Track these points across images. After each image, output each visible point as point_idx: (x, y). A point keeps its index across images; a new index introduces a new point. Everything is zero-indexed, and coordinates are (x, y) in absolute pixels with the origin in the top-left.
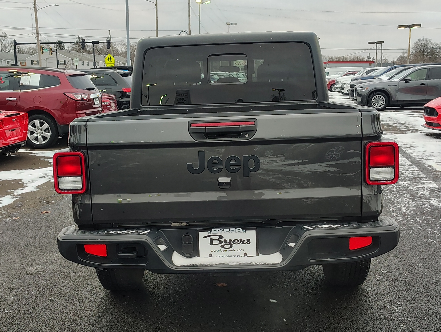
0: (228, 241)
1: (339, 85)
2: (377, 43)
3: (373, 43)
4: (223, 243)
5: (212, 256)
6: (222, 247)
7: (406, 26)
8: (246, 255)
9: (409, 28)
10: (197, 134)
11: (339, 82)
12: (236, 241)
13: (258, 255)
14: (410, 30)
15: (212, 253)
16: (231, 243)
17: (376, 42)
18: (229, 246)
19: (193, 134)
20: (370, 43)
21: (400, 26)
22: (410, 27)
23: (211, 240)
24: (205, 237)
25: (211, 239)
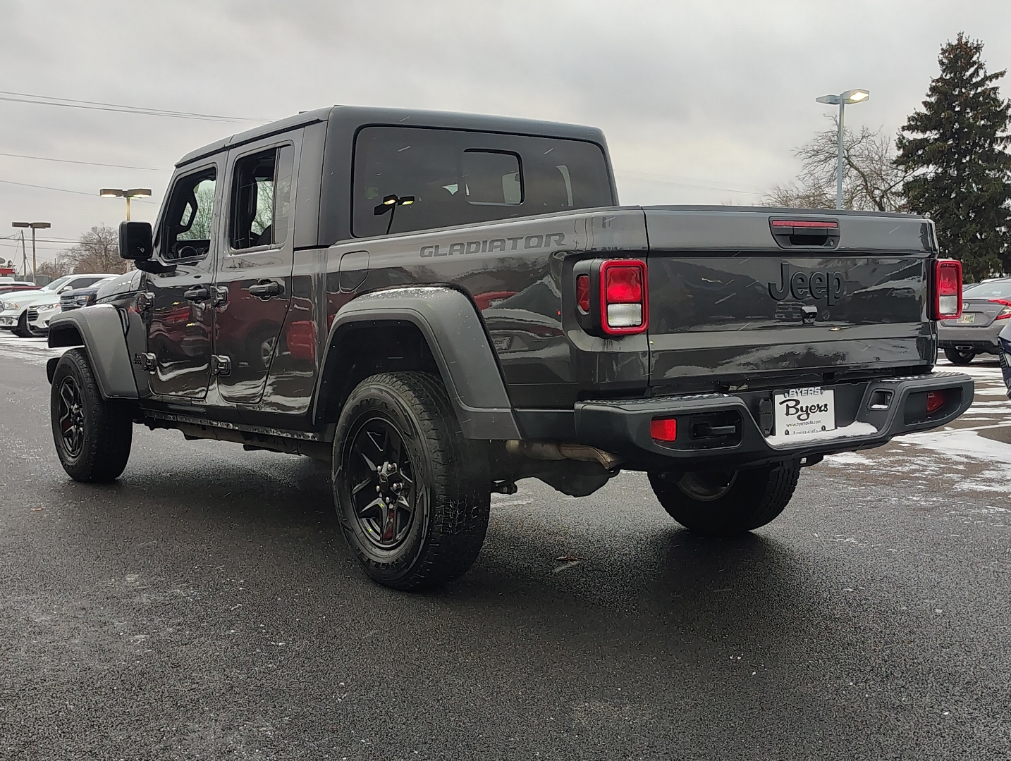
0: (804, 409)
1: (5, 311)
2: (34, 226)
3: (26, 225)
4: (800, 413)
5: (788, 434)
6: (799, 417)
7: (118, 193)
8: (824, 428)
9: (124, 196)
10: (782, 237)
11: (6, 305)
12: (813, 408)
13: (836, 428)
14: (128, 200)
15: (788, 428)
16: (808, 411)
17: (31, 225)
18: (805, 416)
19: (779, 236)
20: (15, 225)
21: (105, 191)
22: (128, 194)
23: (788, 407)
24: (781, 403)
25: (787, 405)
